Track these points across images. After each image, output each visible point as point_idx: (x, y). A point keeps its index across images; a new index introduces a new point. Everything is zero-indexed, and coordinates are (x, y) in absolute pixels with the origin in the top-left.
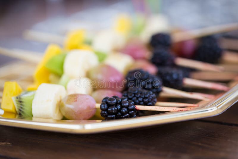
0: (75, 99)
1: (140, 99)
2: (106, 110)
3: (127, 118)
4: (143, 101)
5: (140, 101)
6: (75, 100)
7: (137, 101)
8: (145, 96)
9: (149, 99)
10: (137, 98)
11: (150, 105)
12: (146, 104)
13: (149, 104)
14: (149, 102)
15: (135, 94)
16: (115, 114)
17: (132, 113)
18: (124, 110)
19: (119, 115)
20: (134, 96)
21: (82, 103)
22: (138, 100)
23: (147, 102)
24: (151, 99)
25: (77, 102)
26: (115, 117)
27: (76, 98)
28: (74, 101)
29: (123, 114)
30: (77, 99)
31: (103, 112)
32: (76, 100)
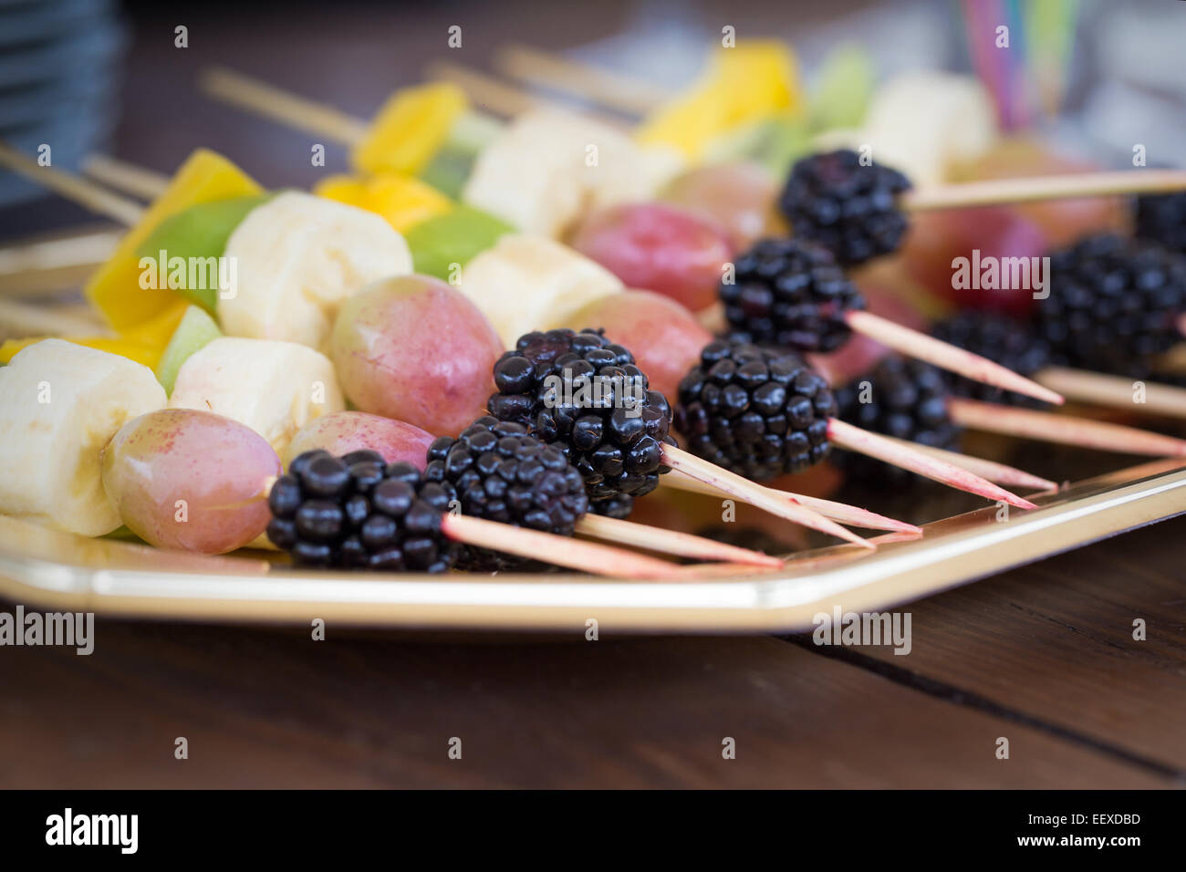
0: (166, 436)
1: (493, 487)
2: (290, 514)
3: (388, 568)
4: (505, 498)
5: (491, 498)
6: (169, 440)
7: (478, 495)
8: (522, 475)
9: (534, 495)
10: (484, 478)
11: (537, 527)
12: (516, 516)
13: (529, 518)
14: (534, 507)
15: (476, 455)
16: (334, 541)
17: (425, 552)
18: (379, 530)
19: (353, 553)
20: (473, 467)
21: (195, 462)
22: (485, 491)
23: (526, 506)
24: (546, 492)
25: (171, 453)
26: (332, 554)
27: (172, 436)
28: (161, 449)
29: (372, 547)
30: (177, 438)
31: (280, 524)
32: (170, 445)
